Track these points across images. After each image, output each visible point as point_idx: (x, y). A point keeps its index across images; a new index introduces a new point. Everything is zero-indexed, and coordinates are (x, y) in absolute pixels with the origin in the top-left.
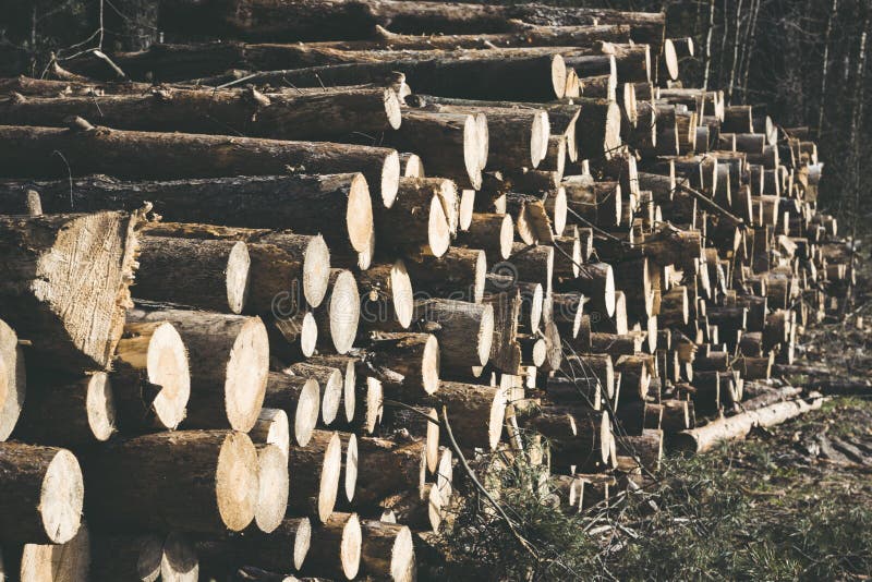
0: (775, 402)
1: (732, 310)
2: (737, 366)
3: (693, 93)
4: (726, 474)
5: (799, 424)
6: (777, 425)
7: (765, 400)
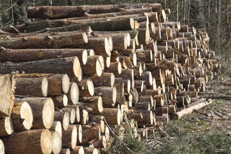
0: (199, 103)
1: (186, 79)
2: (188, 94)
3: (171, 23)
4: (186, 124)
5: (206, 108)
6: (200, 109)
7: (197, 102)
